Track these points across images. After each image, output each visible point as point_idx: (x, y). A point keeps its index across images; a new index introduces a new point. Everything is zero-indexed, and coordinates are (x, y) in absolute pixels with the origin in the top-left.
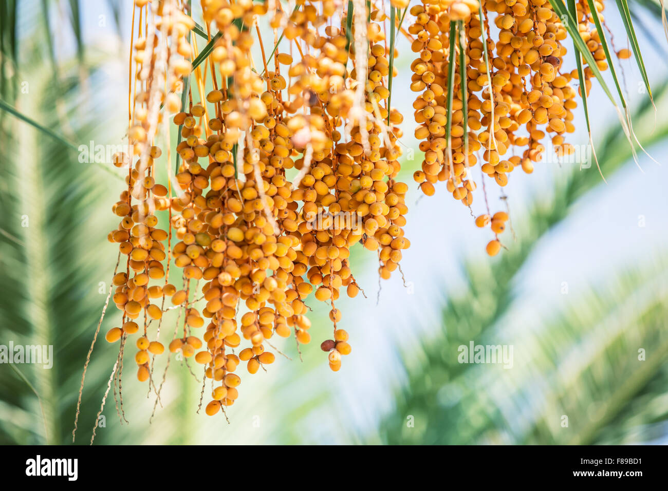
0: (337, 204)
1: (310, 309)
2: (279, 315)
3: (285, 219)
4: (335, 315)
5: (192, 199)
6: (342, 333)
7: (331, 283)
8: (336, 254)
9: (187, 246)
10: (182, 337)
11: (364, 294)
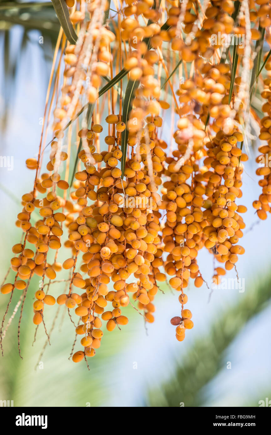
0: (192, 216)
1: (163, 292)
2: (142, 287)
3: (151, 222)
4: (183, 299)
5: (87, 192)
6: (188, 312)
7: (182, 274)
8: (187, 252)
9: (79, 225)
10: (67, 293)
11: (207, 285)
